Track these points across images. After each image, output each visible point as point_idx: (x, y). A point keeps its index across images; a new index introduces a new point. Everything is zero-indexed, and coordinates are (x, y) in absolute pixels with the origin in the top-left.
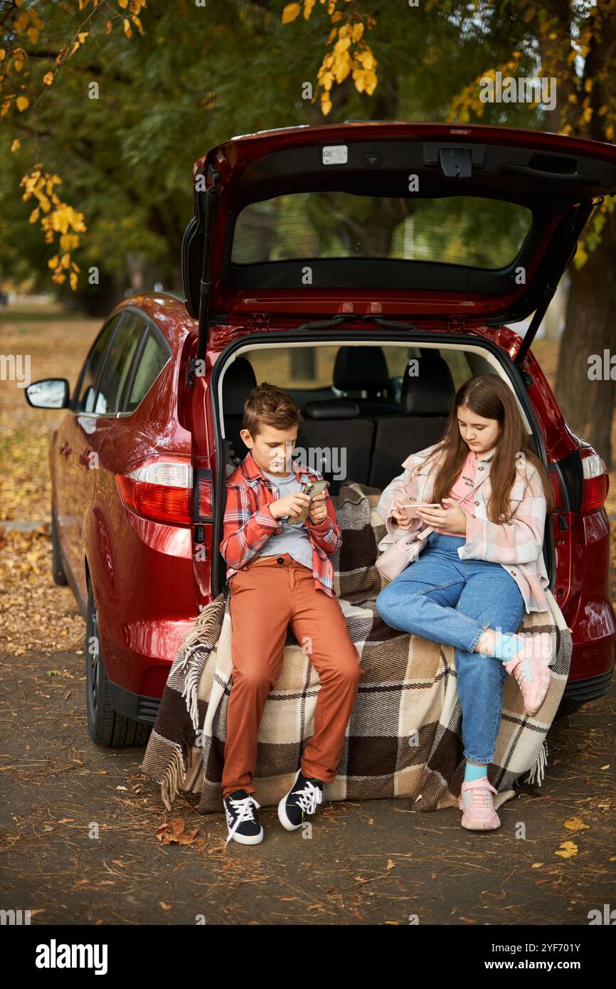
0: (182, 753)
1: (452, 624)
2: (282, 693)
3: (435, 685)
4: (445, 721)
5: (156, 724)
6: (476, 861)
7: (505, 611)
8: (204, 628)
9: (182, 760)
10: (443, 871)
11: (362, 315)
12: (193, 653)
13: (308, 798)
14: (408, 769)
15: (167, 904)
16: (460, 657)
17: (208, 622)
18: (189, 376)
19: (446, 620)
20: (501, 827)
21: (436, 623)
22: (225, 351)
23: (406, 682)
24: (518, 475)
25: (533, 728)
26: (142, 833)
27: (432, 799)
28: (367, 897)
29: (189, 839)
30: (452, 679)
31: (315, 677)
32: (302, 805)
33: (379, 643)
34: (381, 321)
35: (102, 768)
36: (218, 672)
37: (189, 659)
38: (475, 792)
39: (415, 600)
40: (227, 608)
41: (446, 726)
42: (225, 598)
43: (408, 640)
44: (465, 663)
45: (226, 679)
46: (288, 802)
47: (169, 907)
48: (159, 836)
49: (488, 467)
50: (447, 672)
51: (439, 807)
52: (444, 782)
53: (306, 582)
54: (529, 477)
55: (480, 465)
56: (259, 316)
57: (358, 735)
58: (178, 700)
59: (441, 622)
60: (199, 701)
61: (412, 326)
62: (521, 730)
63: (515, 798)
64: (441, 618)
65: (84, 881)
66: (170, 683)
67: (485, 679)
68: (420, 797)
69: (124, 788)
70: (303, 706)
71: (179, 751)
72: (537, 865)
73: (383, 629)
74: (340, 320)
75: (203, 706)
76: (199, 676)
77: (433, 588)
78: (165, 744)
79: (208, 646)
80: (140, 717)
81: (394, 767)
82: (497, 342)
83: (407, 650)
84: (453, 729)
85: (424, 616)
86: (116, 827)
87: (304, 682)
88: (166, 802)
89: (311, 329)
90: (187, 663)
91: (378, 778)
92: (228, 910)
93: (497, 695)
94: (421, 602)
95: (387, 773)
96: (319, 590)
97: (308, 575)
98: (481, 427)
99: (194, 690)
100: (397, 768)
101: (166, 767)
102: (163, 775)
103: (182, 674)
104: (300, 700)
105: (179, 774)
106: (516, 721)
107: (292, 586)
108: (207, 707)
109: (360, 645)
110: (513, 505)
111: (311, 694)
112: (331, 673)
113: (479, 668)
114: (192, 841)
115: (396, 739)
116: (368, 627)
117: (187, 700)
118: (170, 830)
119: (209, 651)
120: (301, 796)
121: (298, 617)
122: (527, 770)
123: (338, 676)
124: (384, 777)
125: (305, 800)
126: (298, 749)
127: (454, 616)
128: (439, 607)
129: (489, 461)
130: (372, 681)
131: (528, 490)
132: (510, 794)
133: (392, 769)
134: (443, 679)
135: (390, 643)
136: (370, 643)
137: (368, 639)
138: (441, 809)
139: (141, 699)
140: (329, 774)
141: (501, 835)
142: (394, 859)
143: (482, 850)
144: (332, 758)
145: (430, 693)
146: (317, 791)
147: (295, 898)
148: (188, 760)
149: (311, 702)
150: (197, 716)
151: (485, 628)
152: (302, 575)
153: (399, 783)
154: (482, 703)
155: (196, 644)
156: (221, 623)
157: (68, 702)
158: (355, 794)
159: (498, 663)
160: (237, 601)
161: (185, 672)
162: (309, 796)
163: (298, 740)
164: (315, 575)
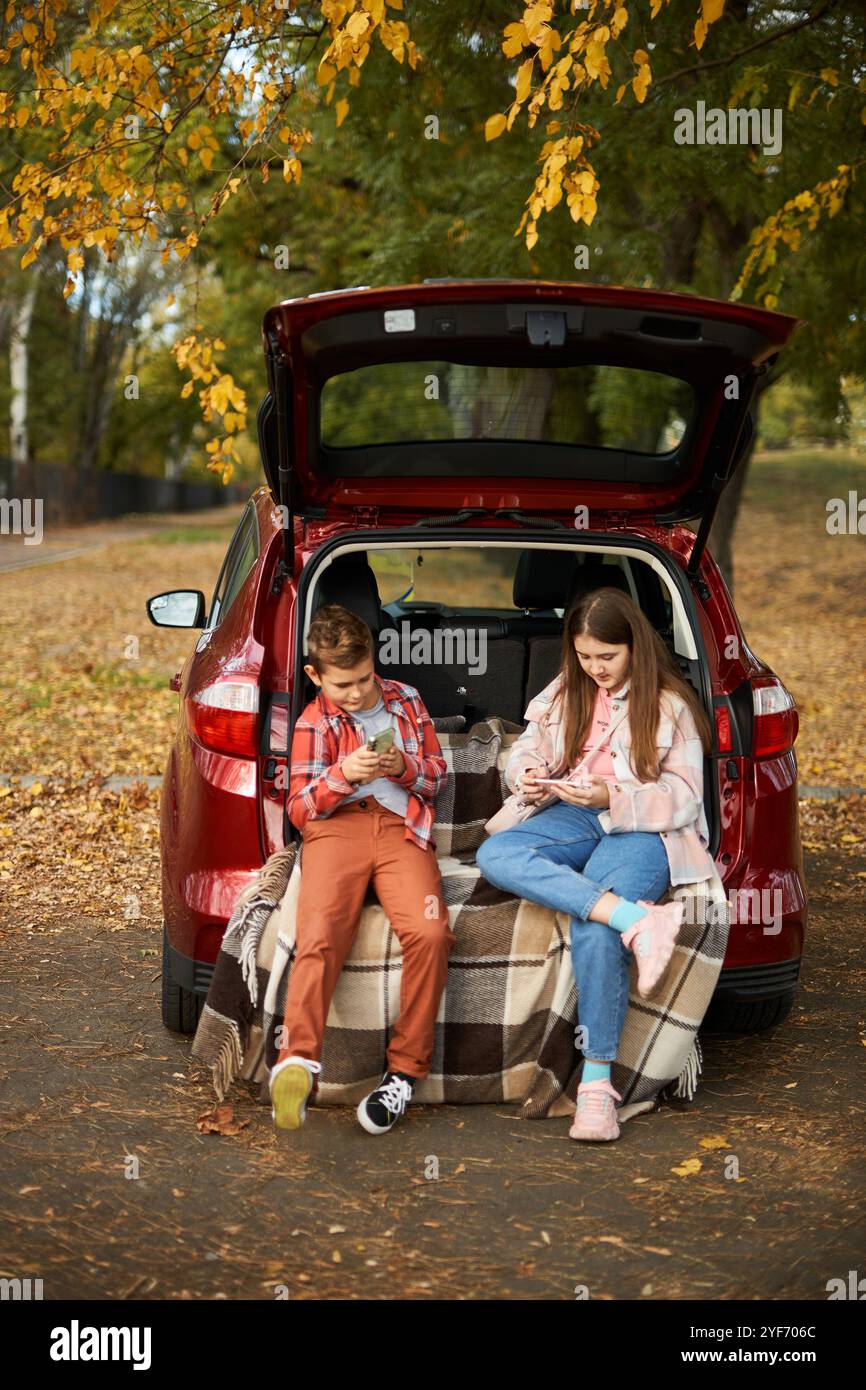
0: (239, 1032)
1: (563, 885)
2: (359, 963)
3: (548, 962)
4: (558, 1006)
5: (208, 996)
6: (567, 1172)
7: (637, 874)
8: (267, 881)
9: (238, 1040)
10: (521, 1178)
11: (495, 510)
12: (252, 910)
13: (395, 1096)
14: (520, 1067)
15: (180, 1190)
16: (574, 926)
17: (272, 874)
18: (275, 582)
19: (557, 879)
20: (618, 1139)
21: (543, 882)
22: (320, 549)
23: (512, 958)
24: (662, 715)
25: (676, 1023)
26: (183, 1121)
27: (542, 1103)
28: (415, 1199)
29: (233, 1130)
30: (567, 954)
31: (396, 945)
32: (386, 1103)
33: (480, 908)
34: (517, 518)
35: (164, 1055)
36: (281, 935)
37: (247, 917)
38: (591, 1095)
39: (521, 854)
40: (298, 859)
41: (559, 1013)
42: (298, 847)
43: (516, 907)
44: (580, 935)
45: (290, 944)
46: (370, 1100)
47: (182, 1194)
48: (200, 1126)
49: (625, 706)
50: (562, 946)
51: (551, 1114)
52: (556, 1083)
53: (394, 829)
54: (677, 716)
55: (614, 703)
56: (365, 511)
57: (455, 1021)
58: (233, 965)
59: (549, 881)
60: (258, 969)
61: (557, 524)
62: (661, 1024)
63: (652, 1111)
64: (551, 877)
65: (96, 1164)
66: (225, 947)
67: (600, 953)
68: (530, 1101)
69: (181, 1076)
70: (386, 981)
71: (235, 1029)
72: (639, 1180)
73: (489, 893)
74: (466, 516)
75: (263, 976)
76: (259, 938)
77: (551, 842)
78: (218, 1020)
79: (271, 902)
80: (197, 988)
81: (501, 1064)
82: (671, 546)
83: (513, 918)
84: (567, 1017)
85: (529, 874)
86: (154, 1113)
87: (384, 950)
88: (219, 1092)
89: (428, 526)
90: (245, 923)
91: (483, 1077)
92: (249, 1201)
93: (618, 975)
94: (528, 856)
95: (492, 1072)
96: (409, 840)
97: (398, 821)
98: (610, 657)
99: (252, 954)
100: (505, 1064)
101: (219, 1048)
102: (216, 1058)
103: (239, 934)
104: (382, 974)
105: (235, 1058)
106: (655, 1013)
107: (376, 833)
108: (268, 976)
109: (455, 909)
110: (661, 753)
111: (394, 967)
112: (410, 937)
113: (593, 940)
114: (237, 1132)
115: (500, 1027)
116: (469, 889)
117: (244, 968)
118: (215, 1119)
119: (271, 909)
120: (386, 1093)
121: (380, 870)
122: (673, 1077)
123: (418, 940)
124: (488, 1076)
125: (391, 1097)
126: (383, 1038)
127: (566, 875)
128: (550, 863)
129: (624, 698)
130: (470, 955)
131: (679, 732)
132: (646, 1105)
133: (498, 1066)
134: (558, 955)
135: (493, 909)
136: (468, 908)
137: (467, 903)
138: (554, 1118)
139: (196, 966)
140: (417, 1066)
141: (614, 1148)
142: (467, 1163)
143: (580, 1161)
144: (419, 1046)
145: (542, 973)
146: (404, 1086)
147: (331, 1195)
148: (246, 1040)
149: (396, 976)
150: (256, 986)
151: (603, 891)
152: (388, 821)
153: (509, 1084)
154: (597, 985)
155: (256, 900)
156: (289, 876)
157: (154, 985)
158: (455, 1098)
159: (615, 933)
160: (309, 850)
161: (242, 933)
162: (395, 1092)
163: (382, 1026)
164: (408, 822)
